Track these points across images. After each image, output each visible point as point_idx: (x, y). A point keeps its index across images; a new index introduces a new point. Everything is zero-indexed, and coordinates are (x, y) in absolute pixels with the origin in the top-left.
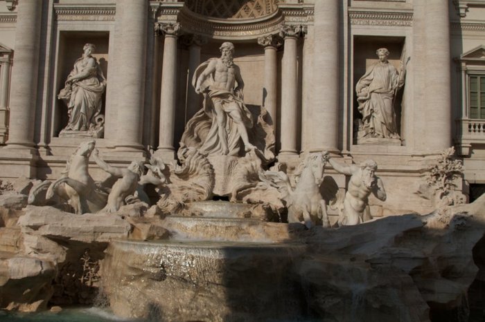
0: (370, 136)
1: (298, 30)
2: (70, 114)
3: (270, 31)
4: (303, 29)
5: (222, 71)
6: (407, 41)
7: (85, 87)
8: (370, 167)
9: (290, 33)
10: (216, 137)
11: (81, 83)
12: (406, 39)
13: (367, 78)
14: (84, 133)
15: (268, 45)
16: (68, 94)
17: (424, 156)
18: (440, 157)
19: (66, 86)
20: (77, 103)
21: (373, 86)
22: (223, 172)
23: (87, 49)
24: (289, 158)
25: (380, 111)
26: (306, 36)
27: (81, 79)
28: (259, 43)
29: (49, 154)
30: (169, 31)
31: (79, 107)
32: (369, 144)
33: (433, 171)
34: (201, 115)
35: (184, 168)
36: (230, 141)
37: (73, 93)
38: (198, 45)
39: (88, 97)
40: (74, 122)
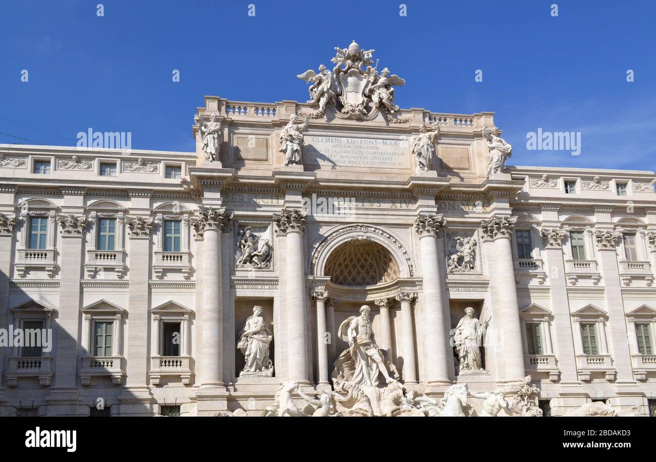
0: (466, 369)
1: (411, 296)
2: (247, 360)
3: (385, 296)
4: (415, 295)
5: (363, 326)
6: (485, 302)
7: (259, 339)
8: (503, 393)
9: (406, 298)
10: (361, 374)
11: (255, 336)
12: (485, 300)
13: (460, 328)
14: (260, 373)
15: (383, 306)
16: (246, 344)
17: (506, 382)
18: (521, 383)
19: (243, 339)
20: (253, 350)
21: (466, 334)
22: (376, 399)
23: (257, 310)
24: (413, 387)
25: (472, 352)
26: (417, 300)
27: (255, 333)
28: (376, 303)
29: (235, 390)
30: (320, 297)
31: (256, 354)
32: (466, 375)
33: (519, 393)
34: (344, 357)
35: (348, 397)
36: (372, 376)
37: (249, 343)
38: (332, 306)
39: (261, 346)
40: (251, 366)
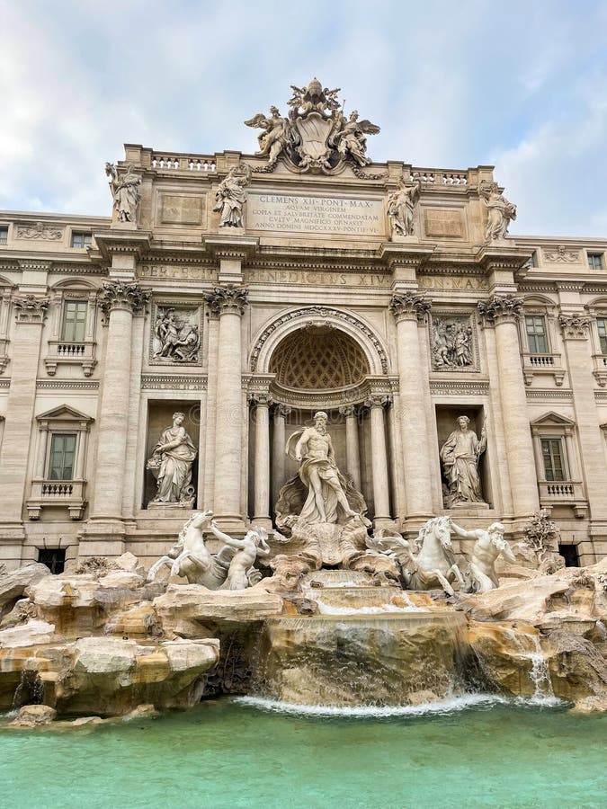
0: (459, 500)
1: (384, 400)
2: (159, 485)
3: (351, 401)
4: (390, 399)
6: (486, 411)
7: (177, 457)
9: (377, 402)
10: (313, 504)
11: (172, 453)
12: (484, 407)
13: (451, 444)
15: (350, 414)
16: (159, 464)
17: (513, 519)
18: (533, 519)
19: (155, 456)
20: (169, 473)
21: (458, 452)
23: (178, 417)
25: (466, 476)
26: (392, 405)
27: (172, 449)
30: (262, 400)
31: (172, 477)
32: (459, 508)
34: (292, 483)
36: (329, 509)
37: (163, 463)
39: (181, 467)
40: (164, 494)
